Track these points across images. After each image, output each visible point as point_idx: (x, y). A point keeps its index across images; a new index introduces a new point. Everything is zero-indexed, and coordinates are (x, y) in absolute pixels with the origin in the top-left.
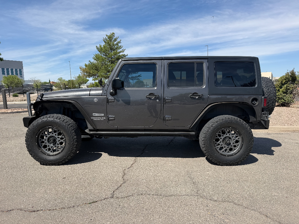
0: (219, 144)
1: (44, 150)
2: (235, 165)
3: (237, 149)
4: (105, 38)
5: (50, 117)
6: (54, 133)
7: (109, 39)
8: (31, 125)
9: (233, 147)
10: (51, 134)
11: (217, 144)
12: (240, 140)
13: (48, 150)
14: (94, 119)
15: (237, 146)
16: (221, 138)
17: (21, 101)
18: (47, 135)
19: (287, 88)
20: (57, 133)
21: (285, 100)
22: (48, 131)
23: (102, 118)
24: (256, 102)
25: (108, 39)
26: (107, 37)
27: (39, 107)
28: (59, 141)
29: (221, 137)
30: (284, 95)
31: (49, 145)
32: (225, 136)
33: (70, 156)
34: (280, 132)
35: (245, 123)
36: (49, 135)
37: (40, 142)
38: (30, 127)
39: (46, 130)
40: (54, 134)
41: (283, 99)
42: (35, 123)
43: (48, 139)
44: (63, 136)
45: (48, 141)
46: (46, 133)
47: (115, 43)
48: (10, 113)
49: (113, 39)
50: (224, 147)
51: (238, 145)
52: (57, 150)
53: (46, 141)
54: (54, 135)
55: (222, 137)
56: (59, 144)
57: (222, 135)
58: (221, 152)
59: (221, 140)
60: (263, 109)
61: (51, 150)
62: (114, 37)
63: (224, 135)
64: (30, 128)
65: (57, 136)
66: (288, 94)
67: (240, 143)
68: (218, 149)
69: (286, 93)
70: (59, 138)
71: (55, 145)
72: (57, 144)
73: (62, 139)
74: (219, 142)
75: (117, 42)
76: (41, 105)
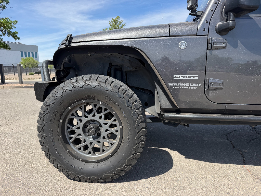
1: (75, 148)
4: (111, 21)
5: (90, 79)
6: (96, 114)
7: (115, 22)
8: (50, 95)
10: (90, 117)
13: (82, 149)
14: (175, 86)
17: (36, 78)
18: (82, 119)
20: (102, 115)
22: (83, 110)
23: (194, 85)
25: (113, 22)
26: (112, 21)
27: (64, 61)
28: (107, 130)
31: (86, 138)
33: (131, 165)
36: (86, 117)
37: (67, 131)
38: (47, 100)
39: (81, 108)
40: (98, 116)
42: (57, 92)
43: (85, 126)
44: (115, 120)
45: (84, 132)
46: (80, 113)
47: (120, 26)
48: (25, 87)
49: (118, 22)
52: (101, 150)
53: (80, 131)
54: (97, 118)
56: (106, 137)
61: (90, 149)
62: (119, 21)
64: (46, 103)
65: (102, 121)
70: (106, 124)
71: (98, 140)
72: (102, 136)
73: (112, 126)
75: (121, 25)
76: (68, 57)
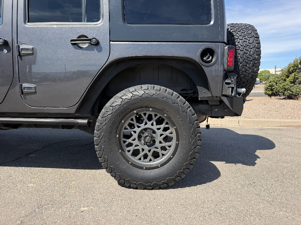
0: (130, 145)
2: (163, 189)
3: (168, 154)
9: (159, 150)
11: (127, 143)
12: (174, 135)
15: (168, 148)
16: (135, 132)
19: (295, 78)
21: (292, 92)
24: (211, 58)
29: (134, 130)
30: (291, 85)
32: (143, 126)
34: (280, 128)
35: (181, 100)
41: (290, 90)
50: (141, 150)
51: (170, 147)
55: (136, 129)
57: (136, 124)
58: (135, 159)
59: (135, 136)
60: (228, 74)
63: (140, 125)
66: (296, 84)
67: (173, 143)
68: (129, 155)
69: (293, 82)
74: (130, 141)
